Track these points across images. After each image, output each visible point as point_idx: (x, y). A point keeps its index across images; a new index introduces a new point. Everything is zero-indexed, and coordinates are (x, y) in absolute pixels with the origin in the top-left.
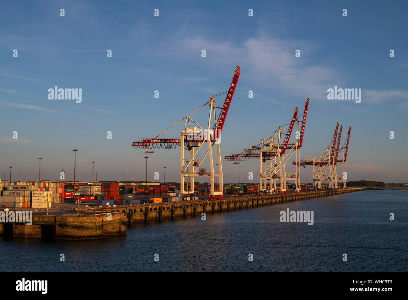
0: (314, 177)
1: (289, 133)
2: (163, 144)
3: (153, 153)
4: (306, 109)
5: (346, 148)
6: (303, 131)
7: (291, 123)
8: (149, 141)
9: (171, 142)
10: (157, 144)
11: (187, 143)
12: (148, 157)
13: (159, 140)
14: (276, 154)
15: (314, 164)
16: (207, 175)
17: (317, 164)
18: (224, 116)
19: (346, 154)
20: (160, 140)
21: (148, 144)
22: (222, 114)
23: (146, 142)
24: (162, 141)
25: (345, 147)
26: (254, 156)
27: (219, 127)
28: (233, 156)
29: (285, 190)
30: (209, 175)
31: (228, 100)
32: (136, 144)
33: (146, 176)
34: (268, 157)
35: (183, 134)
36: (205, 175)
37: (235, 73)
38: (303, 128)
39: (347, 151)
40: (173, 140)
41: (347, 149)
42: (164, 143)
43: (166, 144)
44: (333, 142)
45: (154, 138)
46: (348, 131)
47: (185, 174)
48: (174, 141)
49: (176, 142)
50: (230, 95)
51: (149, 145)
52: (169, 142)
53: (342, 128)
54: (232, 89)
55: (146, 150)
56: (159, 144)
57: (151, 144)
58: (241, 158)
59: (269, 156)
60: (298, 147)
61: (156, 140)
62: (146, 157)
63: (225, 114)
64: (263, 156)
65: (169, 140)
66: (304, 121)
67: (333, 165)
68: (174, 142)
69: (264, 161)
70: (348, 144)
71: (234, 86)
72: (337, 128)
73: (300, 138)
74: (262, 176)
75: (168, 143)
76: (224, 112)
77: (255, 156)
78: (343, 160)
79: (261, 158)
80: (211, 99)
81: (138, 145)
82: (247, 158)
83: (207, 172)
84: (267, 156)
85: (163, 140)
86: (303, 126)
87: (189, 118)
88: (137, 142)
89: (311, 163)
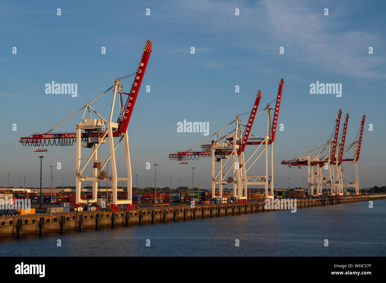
0: (309, 181)
1: (250, 125)
2: (57, 140)
3: (46, 151)
4: (280, 93)
5: (358, 143)
6: (275, 122)
7: (252, 112)
8: (40, 137)
9: (67, 138)
10: (50, 139)
11: (87, 138)
12: (43, 157)
13: (52, 134)
14: (232, 152)
15: (309, 163)
16: (108, 179)
17: (313, 164)
18: (130, 104)
19: (359, 150)
20: (54, 135)
21: (39, 140)
22: (129, 102)
23: (37, 138)
24: (56, 136)
25: (357, 141)
26: (205, 155)
27: (125, 118)
28: (179, 154)
29: (246, 198)
30: (111, 179)
31: (135, 83)
32: (24, 140)
33: (41, 181)
34: (222, 156)
35: (78, 127)
36: (105, 180)
37: (145, 50)
38: (276, 118)
39: (359, 147)
40: (69, 134)
41: (360, 144)
42: (58, 138)
43: (61, 139)
44: (334, 134)
45: (46, 132)
46: (362, 120)
47: (81, 178)
48: (70, 136)
49: (73, 137)
50: (138, 78)
51: (41, 142)
52: (65, 138)
53: (348, 117)
54: (141, 70)
55: (37, 148)
56: (52, 140)
57: (43, 140)
58: (189, 156)
59: (224, 154)
60: (270, 142)
61: (48, 135)
62: (41, 157)
63: (132, 102)
64: (216, 153)
65: (64, 135)
66: (277, 109)
67: (337, 165)
68: (70, 138)
69: (218, 160)
70: (361, 137)
71: (143, 66)
72: (339, 117)
73: (272, 130)
74: (214, 179)
75: (63, 139)
76: (131, 99)
77: (207, 154)
78: (355, 159)
79: (214, 157)
80: (116, 82)
81: (27, 142)
82: (197, 156)
83: (109, 175)
84: (221, 154)
85: (57, 134)
86: (276, 115)
87: (90, 106)
88: (25, 138)
89: (305, 163)
